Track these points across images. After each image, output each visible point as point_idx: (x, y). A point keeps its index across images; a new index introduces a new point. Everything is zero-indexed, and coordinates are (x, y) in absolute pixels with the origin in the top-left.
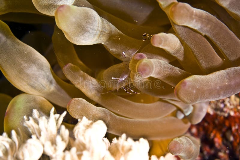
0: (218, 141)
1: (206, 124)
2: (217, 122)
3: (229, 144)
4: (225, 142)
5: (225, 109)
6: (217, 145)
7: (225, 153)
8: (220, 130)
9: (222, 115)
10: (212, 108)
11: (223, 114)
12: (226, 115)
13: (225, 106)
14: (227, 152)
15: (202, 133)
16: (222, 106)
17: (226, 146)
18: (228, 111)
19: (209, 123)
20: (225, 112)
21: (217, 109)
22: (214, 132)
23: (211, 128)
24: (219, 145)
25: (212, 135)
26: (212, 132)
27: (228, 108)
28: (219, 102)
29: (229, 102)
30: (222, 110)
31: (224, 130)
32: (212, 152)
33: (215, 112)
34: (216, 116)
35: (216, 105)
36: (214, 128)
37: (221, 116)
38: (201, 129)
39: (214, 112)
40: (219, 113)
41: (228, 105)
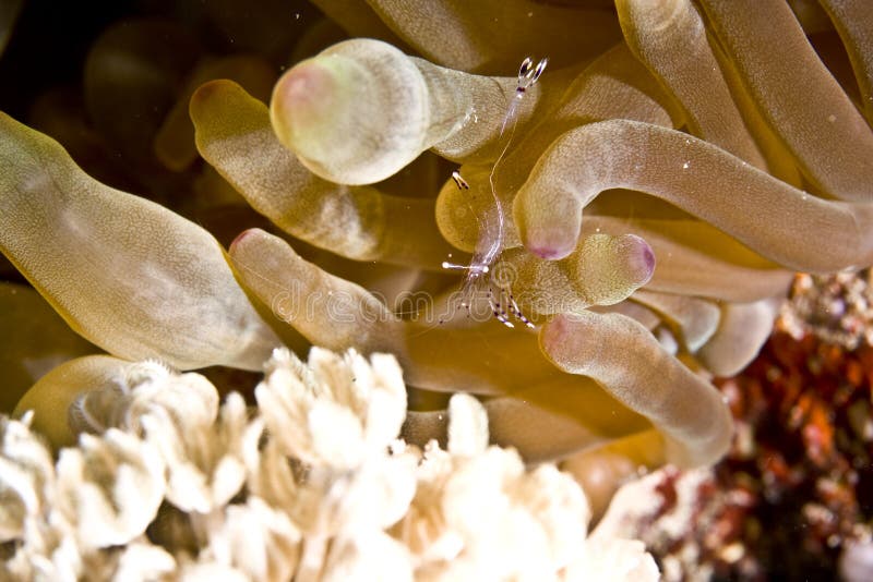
0: (819, 436)
1: (774, 374)
2: (815, 367)
3: (857, 449)
4: (844, 440)
5: (848, 322)
6: (814, 451)
7: (843, 481)
8: (827, 399)
9: (837, 342)
10: (799, 315)
11: (839, 338)
12: (852, 342)
13: (849, 308)
14: (853, 478)
15: (760, 403)
16: (836, 308)
17: (849, 457)
18: (859, 328)
19: (785, 371)
20: (848, 332)
21: (815, 318)
22: (805, 403)
23: (793, 386)
24: (823, 450)
25: (797, 415)
26: (795, 403)
27: (860, 317)
28: (827, 294)
29: (864, 295)
30: (835, 325)
31: (842, 396)
32: (796, 476)
33: (810, 329)
34: (812, 345)
35: (815, 304)
36: (803, 390)
37: (830, 346)
38: (755, 389)
39: (806, 330)
40: (823, 333)
41: (861, 305)
